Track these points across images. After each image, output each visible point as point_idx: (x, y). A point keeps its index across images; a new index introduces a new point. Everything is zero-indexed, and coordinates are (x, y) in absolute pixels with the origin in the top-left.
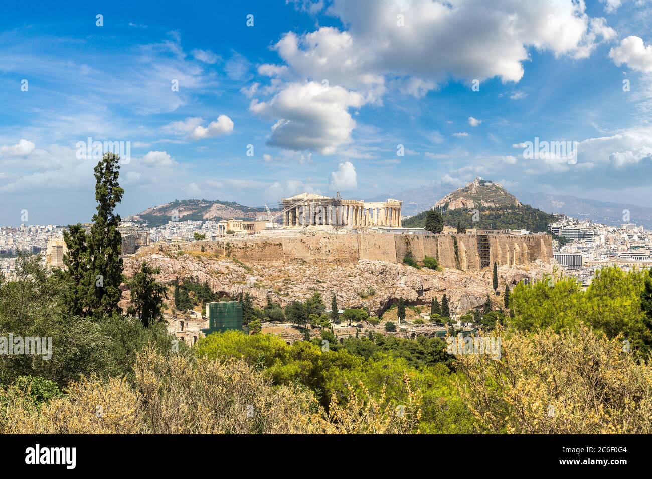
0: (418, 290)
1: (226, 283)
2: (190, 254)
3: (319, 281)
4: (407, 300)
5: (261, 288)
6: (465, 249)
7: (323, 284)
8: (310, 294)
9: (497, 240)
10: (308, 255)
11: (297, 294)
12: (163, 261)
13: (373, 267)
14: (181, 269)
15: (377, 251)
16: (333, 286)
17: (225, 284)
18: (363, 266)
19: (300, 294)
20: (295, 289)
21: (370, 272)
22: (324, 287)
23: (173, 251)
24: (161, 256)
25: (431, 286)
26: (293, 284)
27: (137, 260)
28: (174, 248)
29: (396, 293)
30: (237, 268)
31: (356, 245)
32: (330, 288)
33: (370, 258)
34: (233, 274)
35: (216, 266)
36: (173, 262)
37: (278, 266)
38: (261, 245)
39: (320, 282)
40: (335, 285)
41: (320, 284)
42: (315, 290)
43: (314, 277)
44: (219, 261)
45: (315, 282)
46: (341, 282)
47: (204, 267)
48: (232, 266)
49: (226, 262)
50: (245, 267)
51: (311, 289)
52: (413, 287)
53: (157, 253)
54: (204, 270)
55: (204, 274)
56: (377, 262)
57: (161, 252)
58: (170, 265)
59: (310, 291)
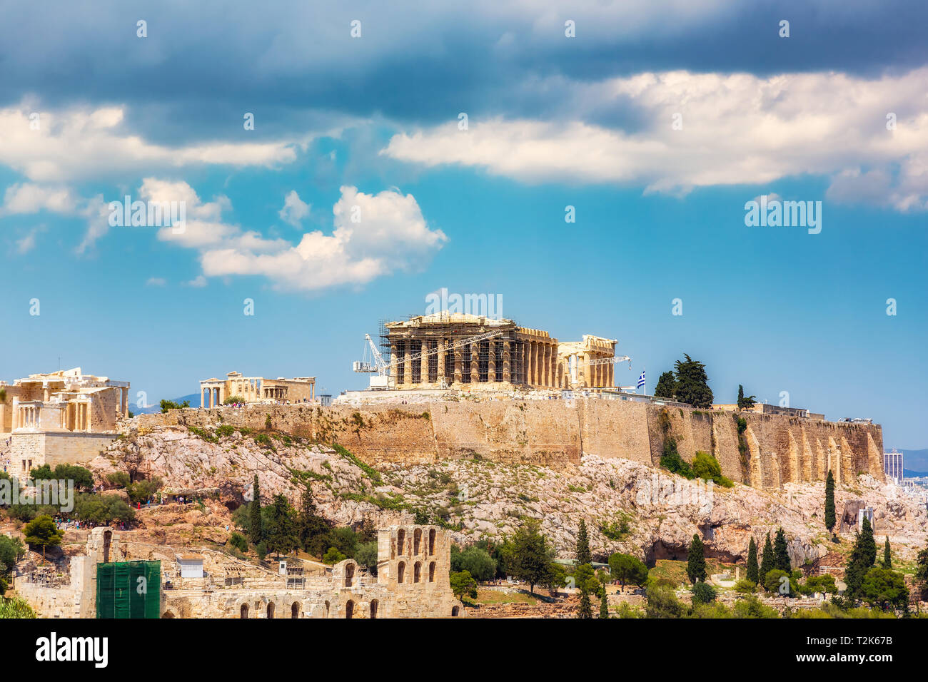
0: (703, 523)
1: (327, 498)
2: (244, 432)
3: (523, 497)
4: (683, 545)
5: (404, 511)
6: (758, 444)
7: (533, 504)
8: (511, 526)
9: (803, 428)
10: (483, 442)
11: (483, 525)
12: (189, 446)
13: (611, 471)
14: (228, 466)
15: (616, 439)
16: (551, 509)
17: (325, 502)
18: (594, 470)
19: (490, 526)
20: (476, 513)
21: (608, 482)
22: (535, 511)
23: (208, 427)
24: (185, 435)
25: (723, 516)
26: (472, 503)
27: (135, 444)
28: (208, 419)
29: (661, 531)
30: (346, 467)
31: (576, 424)
32: (547, 514)
33: (601, 454)
34: (341, 480)
35: (302, 460)
36: (210, 450)
37: (428, 465)
38: (387, 417)
39: (528, 500)
40: (553, 507)
41: (528, 504)
42: (518, 517)
43: (512, 489)
44: (306, 450)
45: (517, 499)
46: (563, 502)
47: (279, 463)
48: (334, 461)
49: (323, 453)
50: (362, 466)
51: (509, 514)
52: (692, 519)
53: (173, 429)
54: (279, 468)
55: (279, 477)
56: (617, 462)
57: (182, 427)
58: (204, 456)
59: (510, 520)
